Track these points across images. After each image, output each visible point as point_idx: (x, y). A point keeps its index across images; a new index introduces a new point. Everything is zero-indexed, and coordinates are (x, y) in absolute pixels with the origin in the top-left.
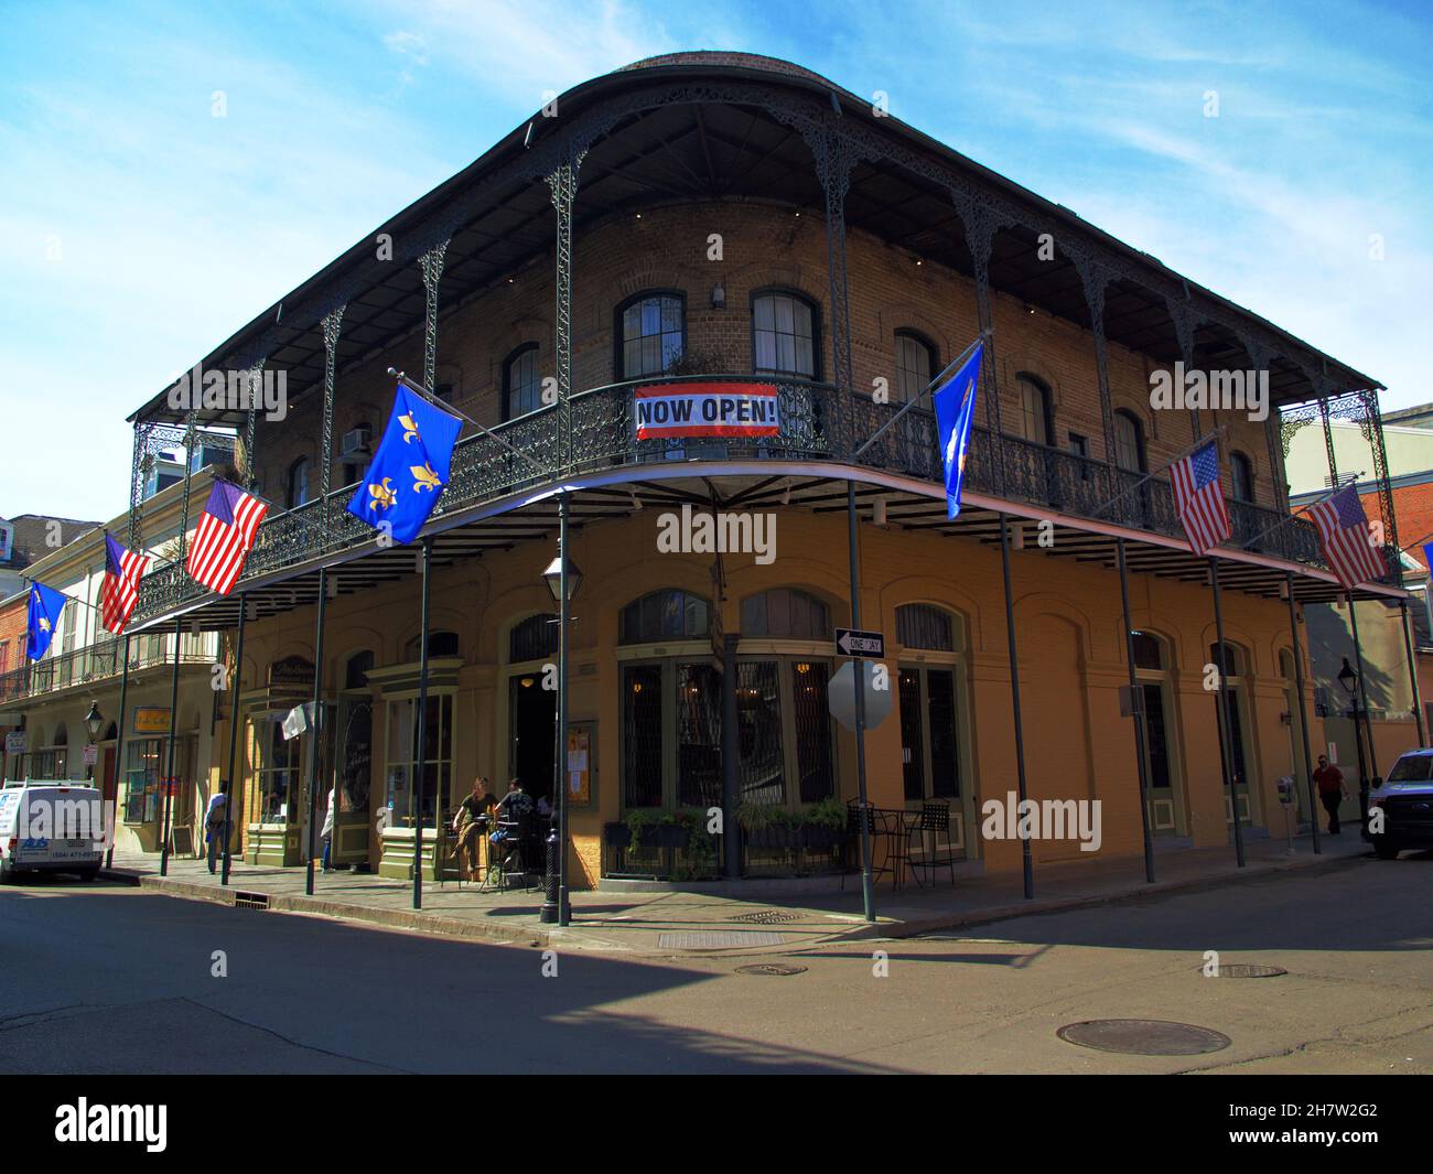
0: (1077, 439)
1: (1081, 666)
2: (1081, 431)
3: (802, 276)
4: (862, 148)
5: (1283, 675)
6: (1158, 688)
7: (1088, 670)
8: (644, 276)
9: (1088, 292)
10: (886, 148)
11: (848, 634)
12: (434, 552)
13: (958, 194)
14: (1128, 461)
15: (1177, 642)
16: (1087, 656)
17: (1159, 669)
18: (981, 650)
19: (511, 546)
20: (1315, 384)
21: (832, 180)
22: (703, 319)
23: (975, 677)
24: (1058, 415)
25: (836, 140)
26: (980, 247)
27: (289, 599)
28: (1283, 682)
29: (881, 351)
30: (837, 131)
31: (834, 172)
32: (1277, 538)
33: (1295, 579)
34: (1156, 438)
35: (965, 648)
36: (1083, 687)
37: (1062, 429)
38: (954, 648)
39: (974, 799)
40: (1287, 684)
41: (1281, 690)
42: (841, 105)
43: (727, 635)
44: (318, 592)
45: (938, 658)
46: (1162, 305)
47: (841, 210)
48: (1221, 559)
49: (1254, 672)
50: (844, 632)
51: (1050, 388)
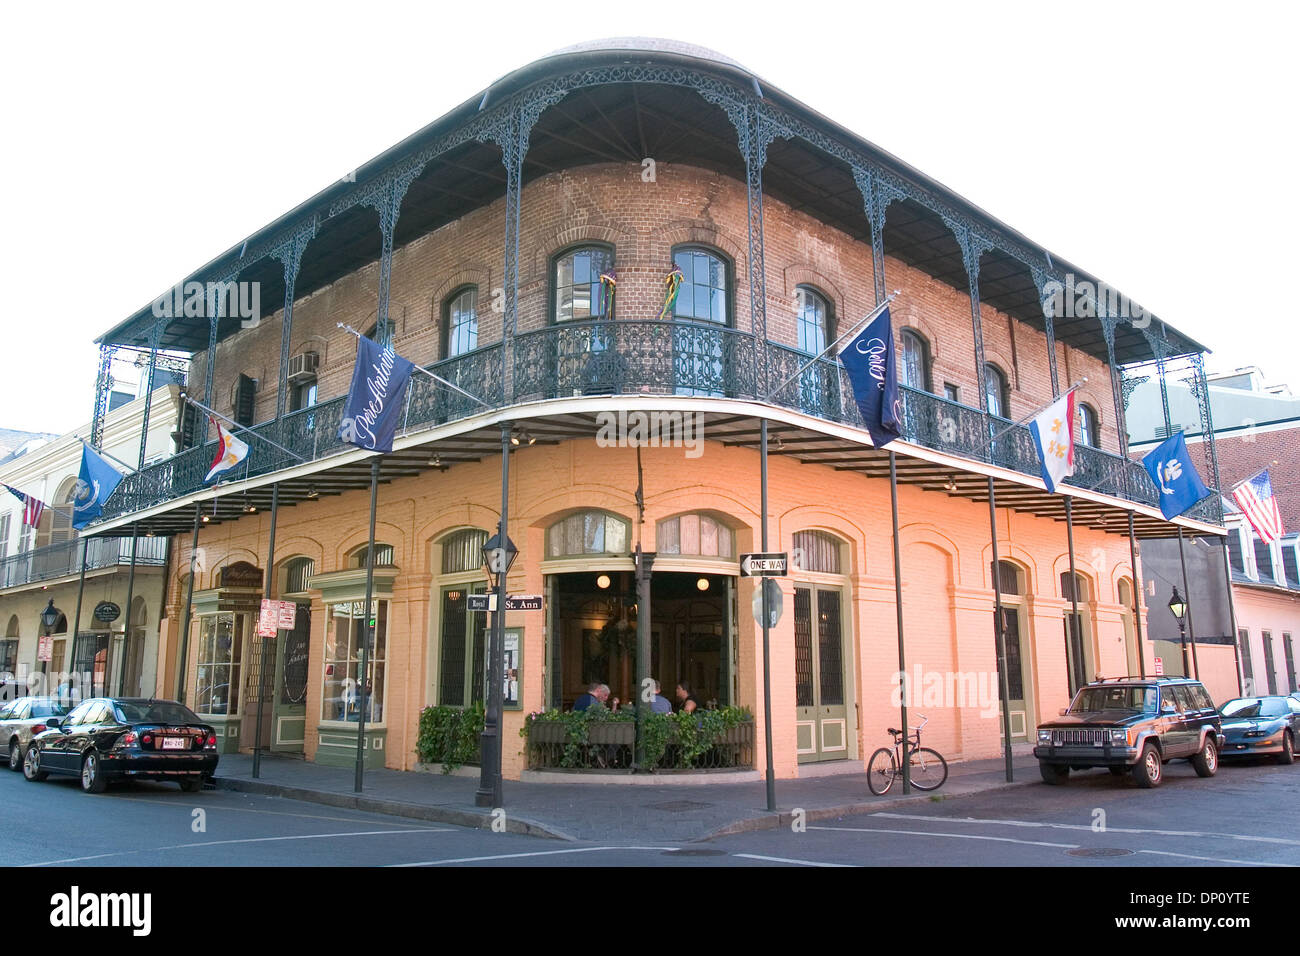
0: (952, 388)
1: (950, 589)
2: (954, 381)
3: (718, 235)
4: (778, 127)
5: (1121, 603)
6: (1015, 611)
7: (957, 594)
8: (578, 230)
9: (966, 259)
10: (798, 127)
11: (750, 557)
12: (382, 470)
13: (858, 171)
14: (994, 408)
15: (1033, 570)
16: (956, 582)
17: (1017, 594)
18: (866, 573)
19: (447, 468)
20: (1154, 346)
21: (751, 153)
22: (630, 270)
23: (860, 597)
24: (935, 366)
25: (755, 119)
26: (876, 215)
27: (241, 509)
28: (1120, 608)
29: (784, 303)
30: (756, 112)
31: (754, 145)
32: (1120, 481)
33: (1135, 517)
34: (1018, 388)
35: (851, 572)
36: (952, 608)
37: (939, 377)
38: (843, 571)
39: (857, 706)
40: (1125, 610)
41: (1119, 616)
42: (761, 89)
43: (644, 553)
44: (271, 504)
45: (828, 580)
46: (1028, 272)
47: (759, 181)
48: (1074, 498)
49: (1096, 599)
50: (747, 556)
51: (929, 342)
